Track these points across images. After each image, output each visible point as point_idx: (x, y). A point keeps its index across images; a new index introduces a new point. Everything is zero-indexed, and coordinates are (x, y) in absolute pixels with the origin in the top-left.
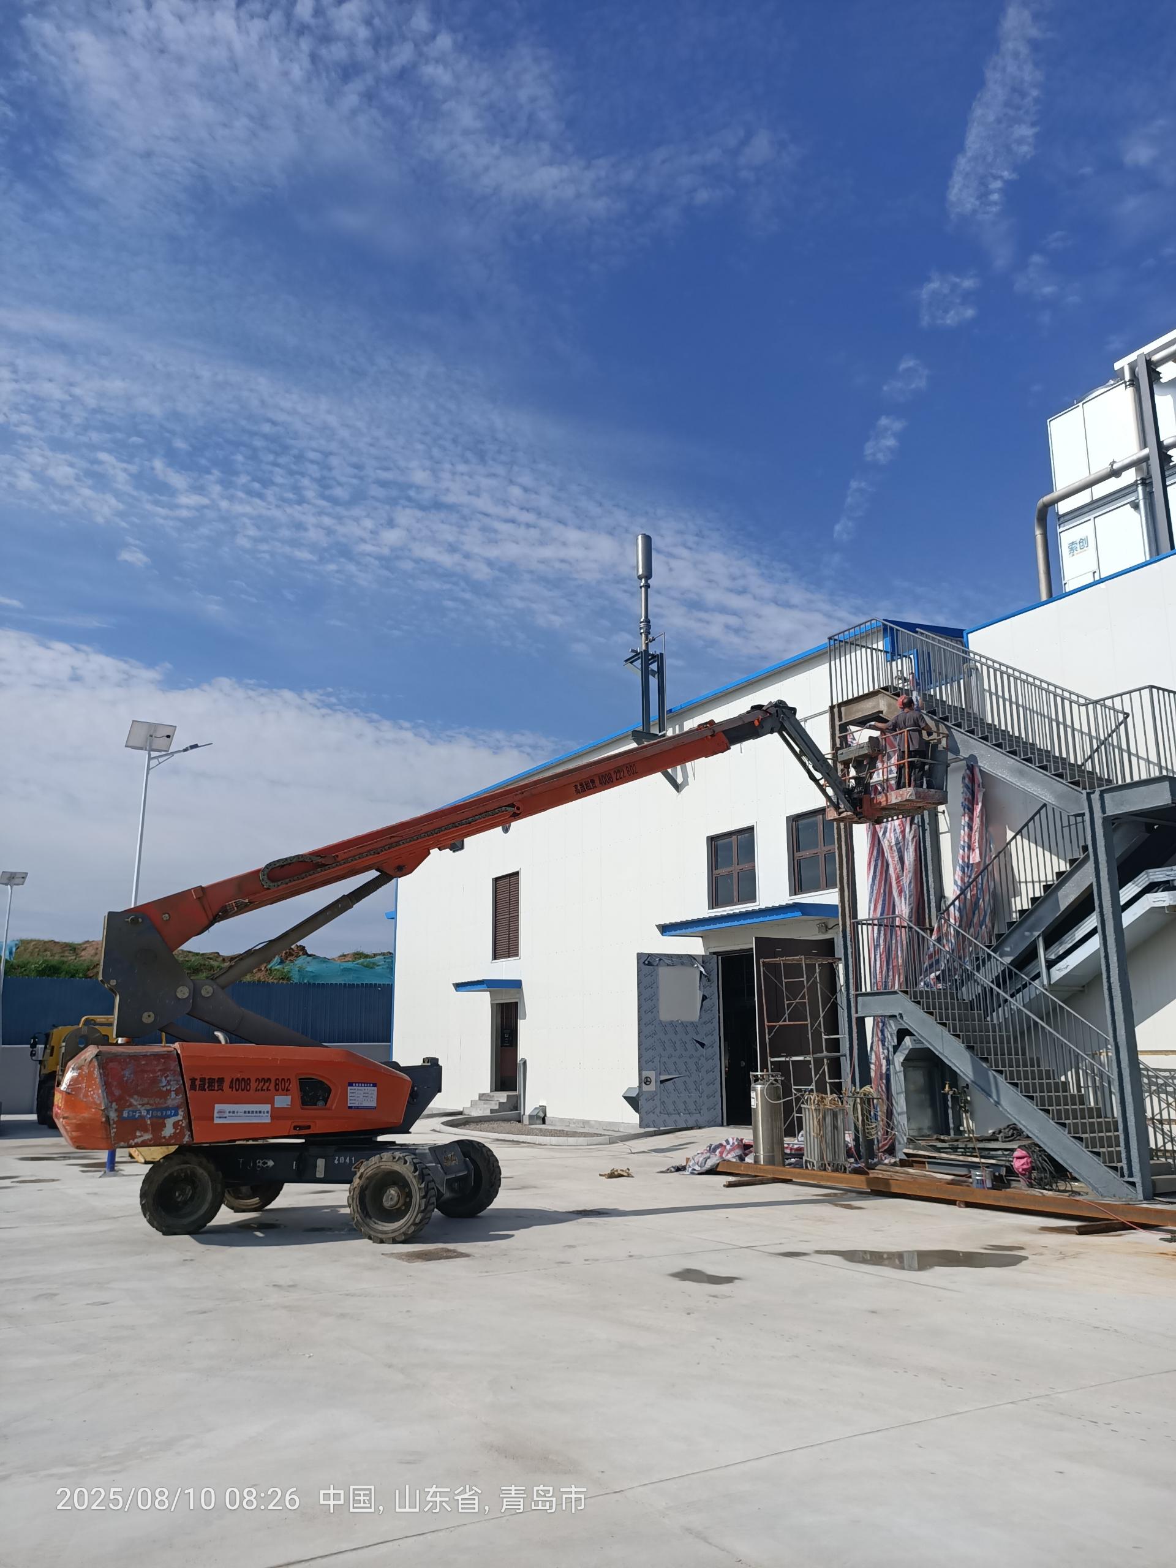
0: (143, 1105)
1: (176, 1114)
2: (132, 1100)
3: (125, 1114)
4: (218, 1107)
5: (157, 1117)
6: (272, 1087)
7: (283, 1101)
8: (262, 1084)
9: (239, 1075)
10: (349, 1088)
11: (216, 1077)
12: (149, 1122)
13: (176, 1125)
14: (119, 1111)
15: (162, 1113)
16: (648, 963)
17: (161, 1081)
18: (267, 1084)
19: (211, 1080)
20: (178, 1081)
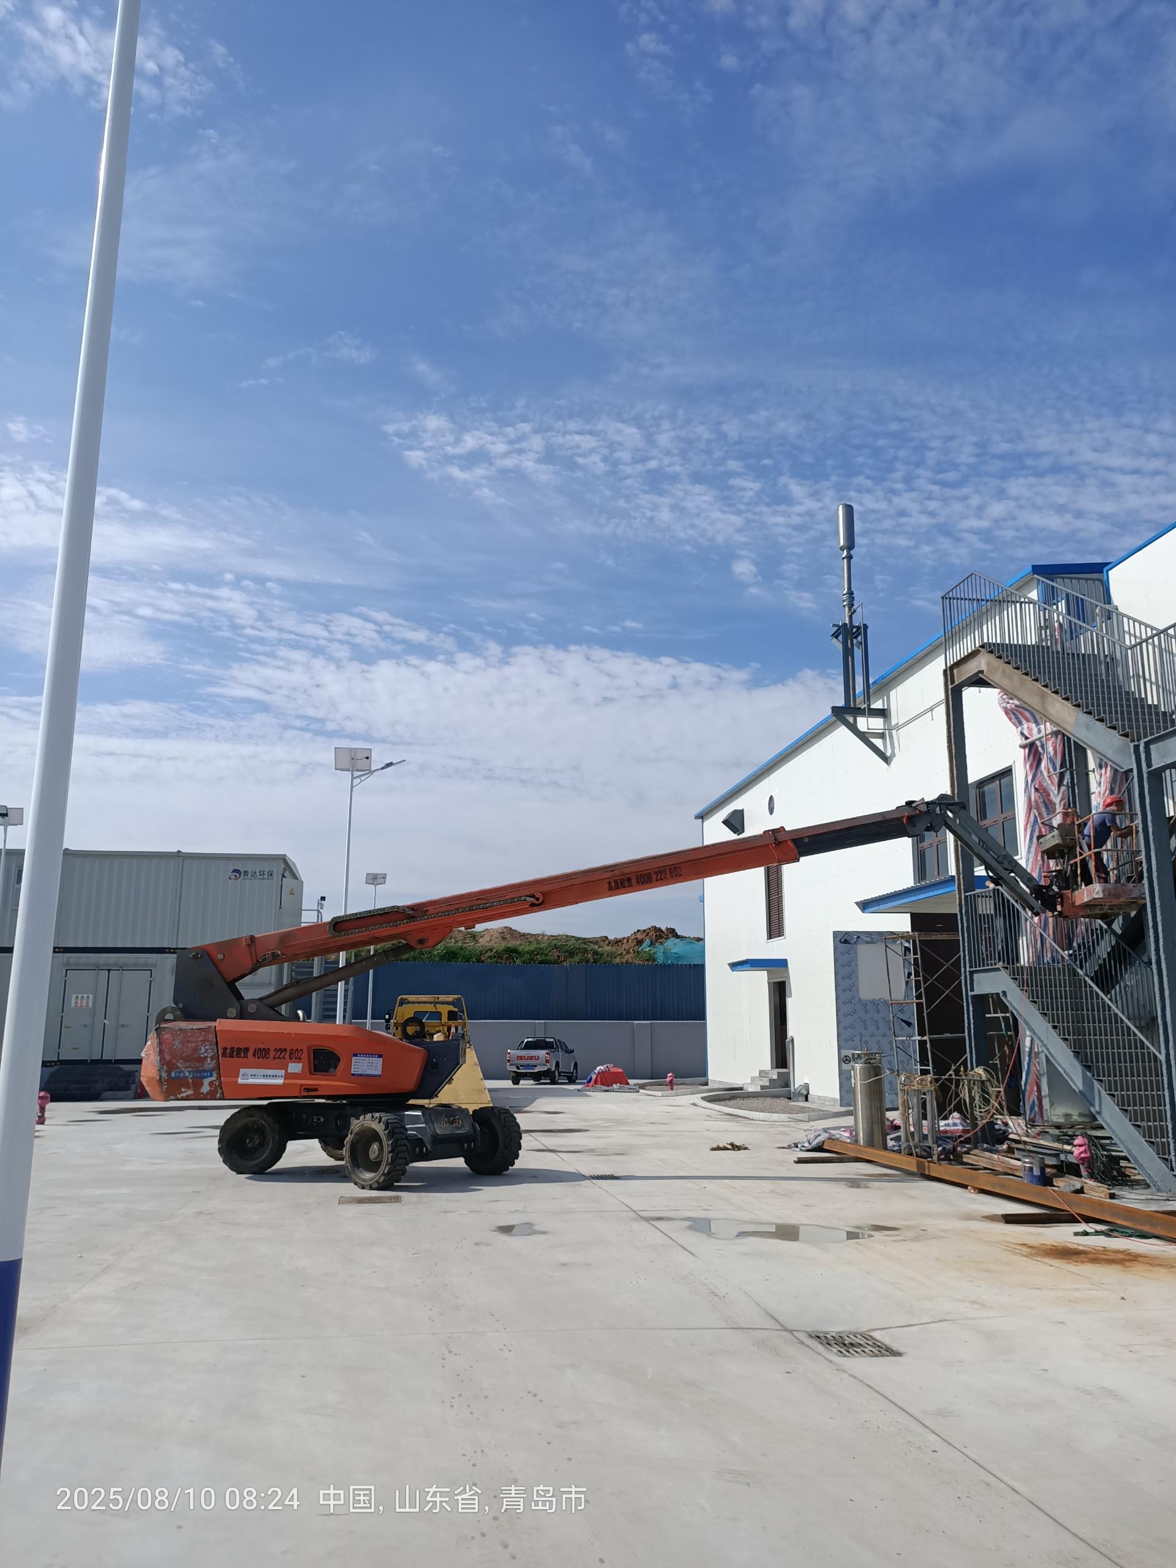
0: (186, 1068)
2: (178, 1064)
3: (173, 1075)
4: (242, 1071)
5: (197, 1077)
6: (287, 1056)
8: (279, 1054)
9: (261, 1046)
10: (354, 1058)
11: (242, 1047)
12: (191, 1081)
13: (211, 1084)
14: (169, 1072)
15: (201, 1074)
16: (845, 941)
17: (201, 1049)
18: (283, 1053)
19: (239, 1050)
20: (213, 1049)
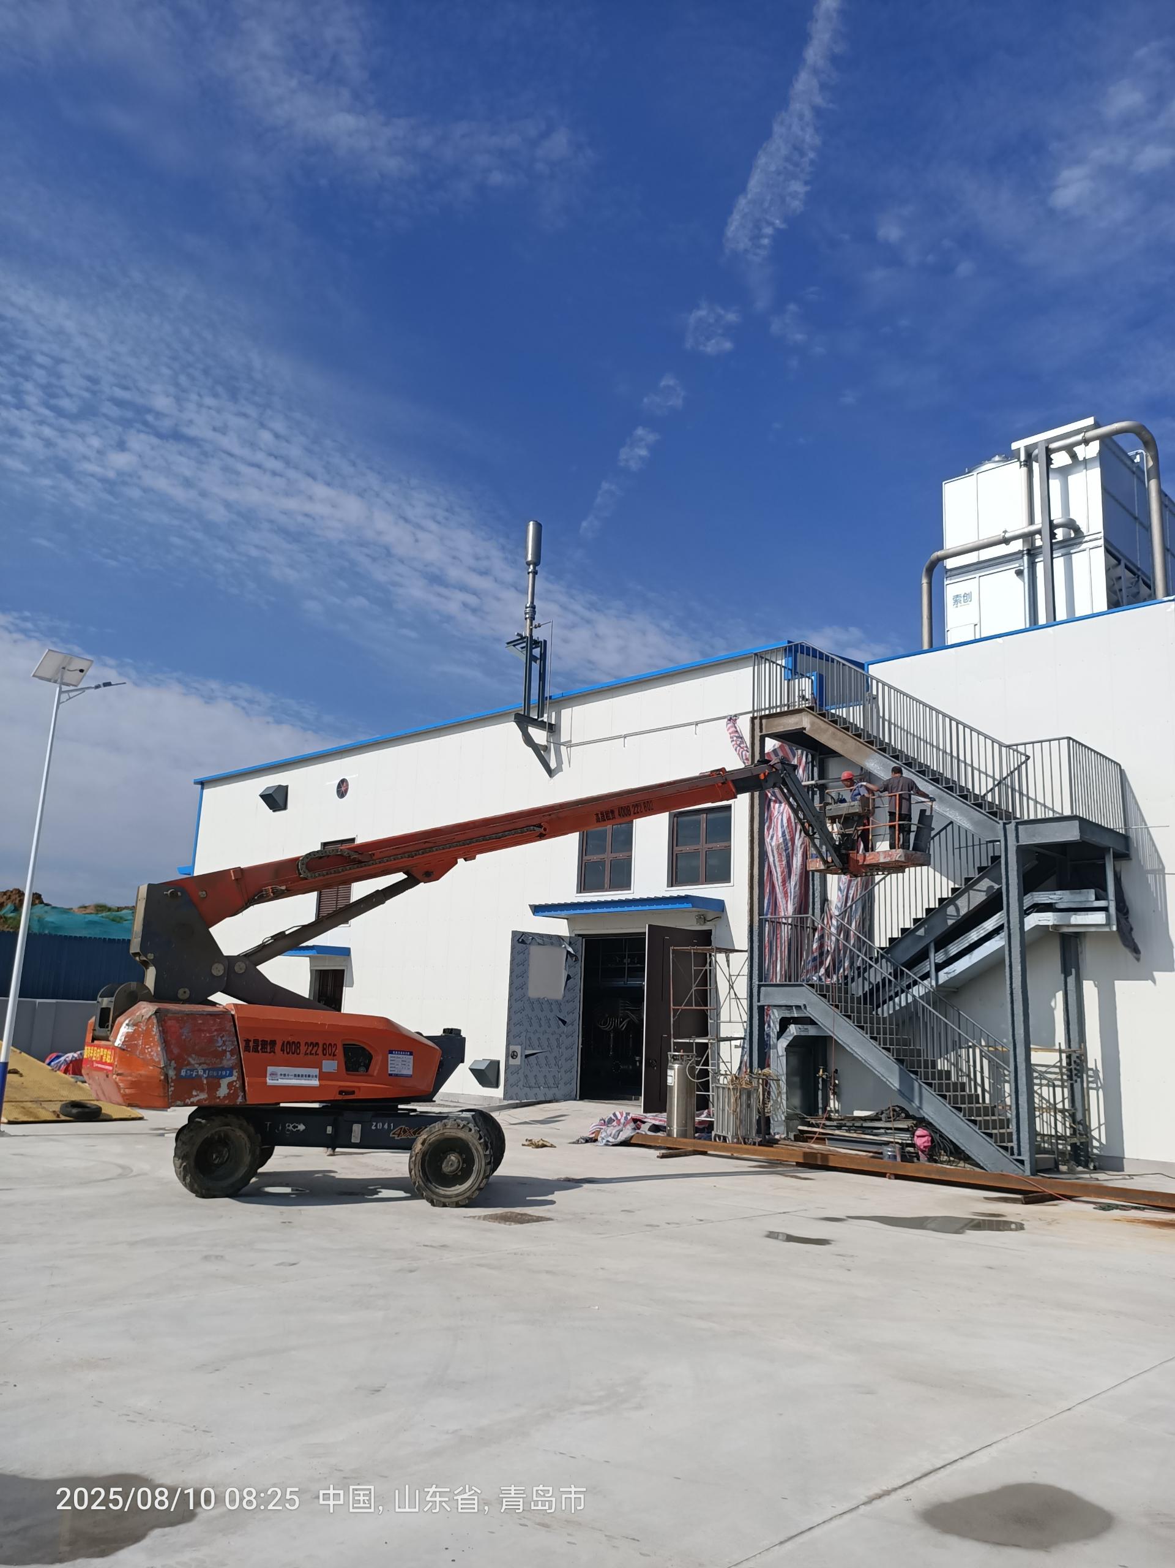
0: (200, 1064)
1: (231, 1075)
2: (190, 1059)
3: (183, 1073)
4: (270, 1069)
6: (320, 1051)
7: (330, 1065)
8: (310, 1048)
9: (290, 1039)
10: (390, 1055)
11: (268, 1039)
12: (205, 1082)
13: (230, 1085)
14: (178, 1070)
15: (218, 1073)
16: (522, 941)
17: (217, 1041)
18: (316, 1048)
19: (264, 1043)
20: (233, 1042)
